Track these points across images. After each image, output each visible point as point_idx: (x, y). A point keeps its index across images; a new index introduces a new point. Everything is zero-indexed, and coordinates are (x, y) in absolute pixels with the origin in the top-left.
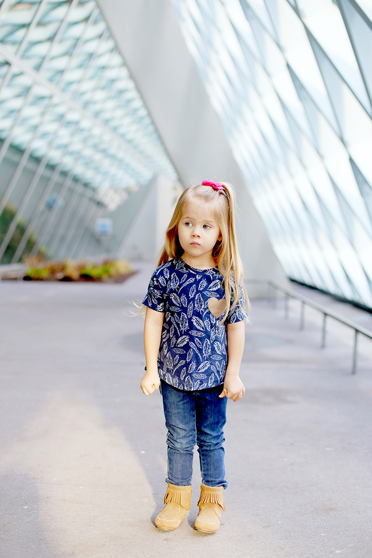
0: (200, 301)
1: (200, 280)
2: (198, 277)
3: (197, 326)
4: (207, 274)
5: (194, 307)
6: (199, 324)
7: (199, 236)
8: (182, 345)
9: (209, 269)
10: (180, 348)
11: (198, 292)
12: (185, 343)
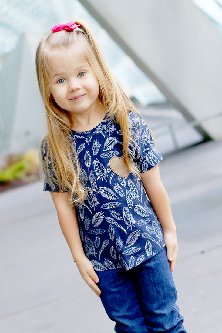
0: (100, 168)
1: (91, 143)
2: (88, 141)
3: (107, 197)
4: (97, 132)
5: (96, 176)
6: (109, 194)
7: (78, 89)
8: (98, 224)
9: (97, 125)
10: (97, 227)
11: (94, 158)
12: (101, 220)
